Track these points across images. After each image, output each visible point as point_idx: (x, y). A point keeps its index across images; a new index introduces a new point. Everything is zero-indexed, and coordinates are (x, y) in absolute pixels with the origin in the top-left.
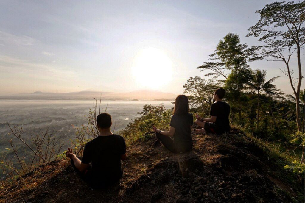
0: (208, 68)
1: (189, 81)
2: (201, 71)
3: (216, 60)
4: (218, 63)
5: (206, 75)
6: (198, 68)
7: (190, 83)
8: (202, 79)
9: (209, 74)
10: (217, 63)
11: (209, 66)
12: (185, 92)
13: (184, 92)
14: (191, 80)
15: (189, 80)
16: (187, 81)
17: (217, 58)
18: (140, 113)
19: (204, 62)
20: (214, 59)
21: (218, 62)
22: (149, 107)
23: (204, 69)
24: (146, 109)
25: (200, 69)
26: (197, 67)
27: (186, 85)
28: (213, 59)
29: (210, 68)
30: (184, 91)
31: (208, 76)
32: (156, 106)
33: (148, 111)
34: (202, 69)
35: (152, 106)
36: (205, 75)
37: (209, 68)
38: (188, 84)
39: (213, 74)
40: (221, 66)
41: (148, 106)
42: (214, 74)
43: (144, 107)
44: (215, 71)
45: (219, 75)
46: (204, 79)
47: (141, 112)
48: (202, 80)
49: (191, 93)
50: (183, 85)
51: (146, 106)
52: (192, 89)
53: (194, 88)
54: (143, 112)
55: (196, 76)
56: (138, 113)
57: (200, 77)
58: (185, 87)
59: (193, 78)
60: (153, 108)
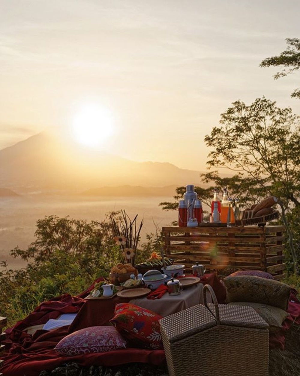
2: (277, 76)
5: (299, 95)
6: (264, 64)
7: (234, 124)
8: (282, 108)
12: (211, 163)
14: (236, 114)
15: (230, 111)
16: (220, 118)
18: (20, 252)
19: (289, 40)
22: (62, 225)
23: (291, 67)
25: (271, 67)
27: (216, 131)
30: (211, 159)
33: (58, 242)
35: (72, 222)
38: (224, 130)
43: (39, 226)
46: (290, 110)
48: (280, 113)
49: (238, 167)
50: (206, 135)
51: (50, 221)
52: (240, 149)
53: (248, 147)
54: (34, 250)
55: (258, 98)
56: (13, 252)
57: (273, 102)
58: (212, 141)
59: (244, 104)
60: (79, 230)
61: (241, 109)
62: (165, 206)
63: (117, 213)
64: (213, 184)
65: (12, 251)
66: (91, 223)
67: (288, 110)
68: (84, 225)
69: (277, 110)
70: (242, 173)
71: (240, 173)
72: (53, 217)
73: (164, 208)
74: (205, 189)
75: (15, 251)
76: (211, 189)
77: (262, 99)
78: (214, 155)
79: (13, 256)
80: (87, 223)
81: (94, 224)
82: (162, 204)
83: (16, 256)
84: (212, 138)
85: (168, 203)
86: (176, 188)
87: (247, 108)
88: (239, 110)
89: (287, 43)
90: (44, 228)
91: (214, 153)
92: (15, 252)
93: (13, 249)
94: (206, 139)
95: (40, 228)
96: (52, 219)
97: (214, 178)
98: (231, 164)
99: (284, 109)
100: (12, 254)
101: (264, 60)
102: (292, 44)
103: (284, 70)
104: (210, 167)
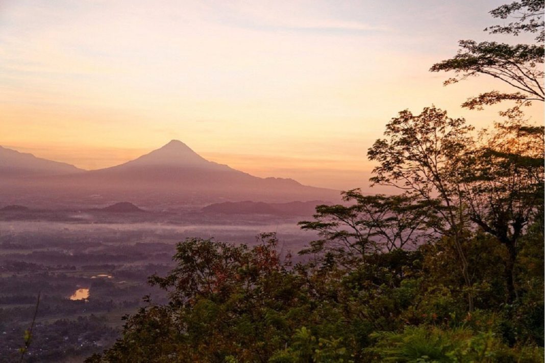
0: (479, 70)
1: (392, 127)
2: (446, 83)
3: (516, 34)
4: (526, 47)
5: (471, 104)
6: (434, 68)
7: (400, 136)
8: (455, 118)
9: (482, 97)
10: (519, 47)
11: (491, 63)
12: (376, 180)
13: (372, 179)
14: (403, 126)
15: (396, 121)
16: (385, 129)
17: (523, 27)
18: (158, 280)
19: (462, 42)
20: (508, 30)
21: (523, 43)
22: (206, 249)
23: (462, 72)
24: (188, 260)
25: (442, 72)
26: (431, 66)
27: (380, 144)
28: (506, 28)
29: (492, 69)
30: (375, 175)
31: (477, 106)
32: (238, 245)
33: (202, 267)
34: (452, 73)
35: (218, 245)
36: (466, 105)
37: (486, 68)
38: (389, 143)
39: (499, 98)
40: (533, 65)
41: (198, 244)
42: (505, 97)
43: (180, 250)
44: (515, 82)
45: (528, 104)
46: (463, 121)
47: (164, 275)
48: (452, 124)
49: (407, 185)
50: (369, 148)
51: (192, 244)
52: (408, 164)
53: (417, 163)
54: (174, 278)
55: (427, 107)
56: (150, 280)
57: (443, 111)
58: (375, 155)
59: (411, 114)
60: (227, 254)
61: (408, 119)
62: (304, 225)
63: (270, 235)
64: (354, 202)
65: (149, 278)
66: (240, 246)
67: (461, 121)
68: (231, 249)
69: (448, 121)
70: (410, 192)
71: (407, 192)
72: (197, 240)
73: (303, 227)
74: (348, 207)
75: (152, 278)
76: (354, 207)
77: (431, 108)
78: (379, 171)
79: (151, 284)
80: (236, 247)
81: (243, 248)
82: (300, 223)
83: (154, 284)
84: (376, 151)
85: (308, 222)
86: (316, 207)
87: (414, 117)
88: (406, 120)
89: (460, 46)
90: (185, 252)
91: (379, 169)
92: (153, 280)
93: (151, 276)
94: (369, 153)
95: (180, 251)
96: (195, 241)
97: (356, 196)
98: (397, 182)
99: (457, 120)
100: (150, 282)
101: (435, 64)
102: (465, 47)
103: (458, 76)
104: (374, 185)
